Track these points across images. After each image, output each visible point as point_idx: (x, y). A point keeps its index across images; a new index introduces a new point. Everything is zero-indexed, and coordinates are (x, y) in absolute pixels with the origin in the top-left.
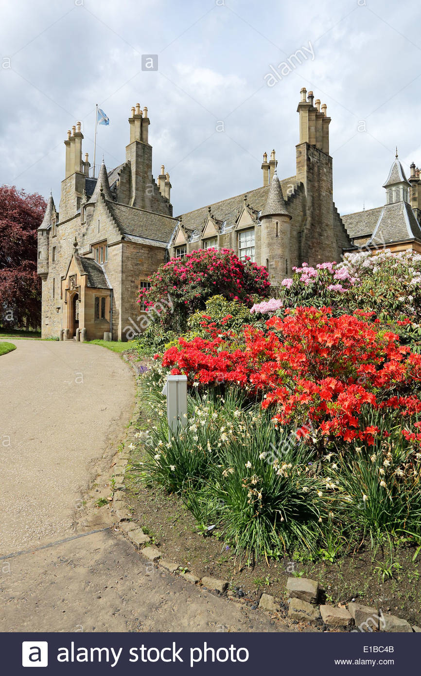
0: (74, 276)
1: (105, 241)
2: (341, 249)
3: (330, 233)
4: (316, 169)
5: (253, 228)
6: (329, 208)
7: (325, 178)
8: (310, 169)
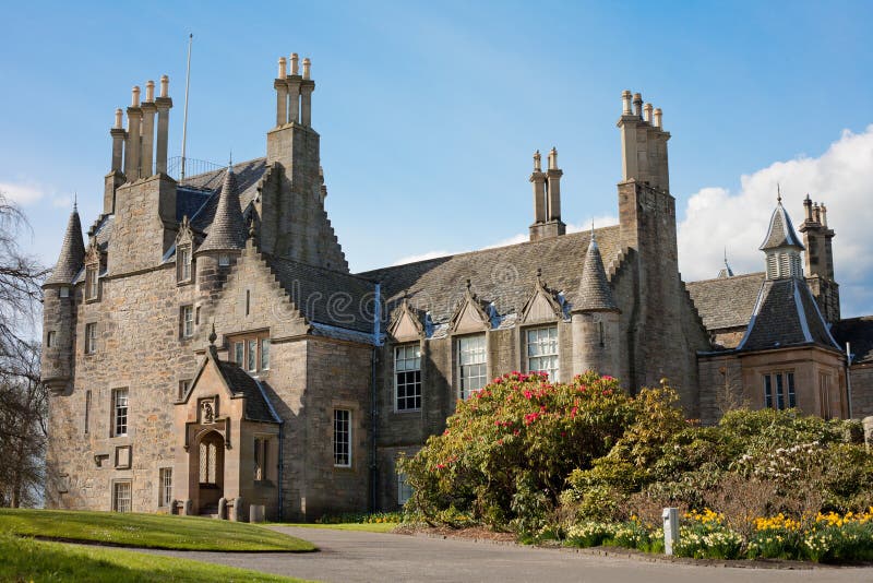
0: (212, 398)
1: (266, 330)
2: (693, 355)
3: (676, 328)
4: (651, 223)
5: (555, 323)
6: (673, 286)
7: (665, 236)
8: (643, 224)
